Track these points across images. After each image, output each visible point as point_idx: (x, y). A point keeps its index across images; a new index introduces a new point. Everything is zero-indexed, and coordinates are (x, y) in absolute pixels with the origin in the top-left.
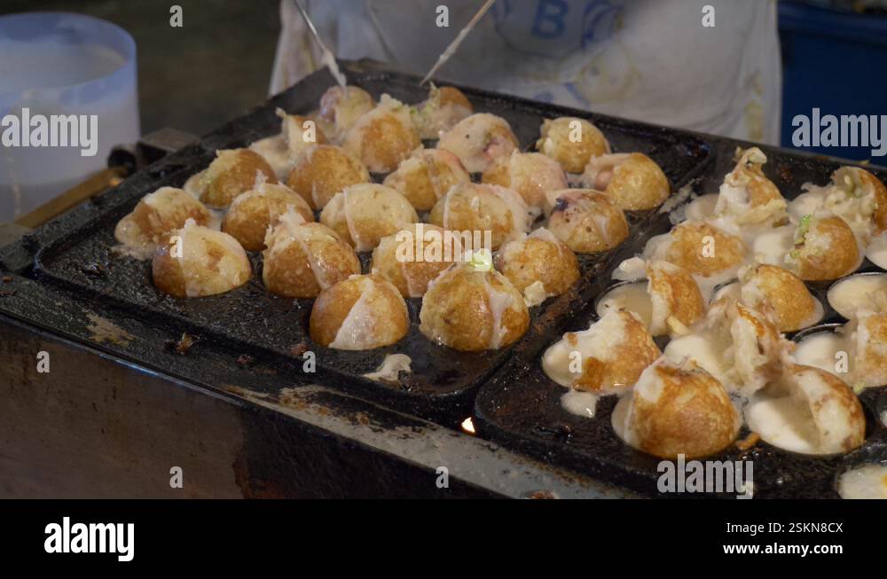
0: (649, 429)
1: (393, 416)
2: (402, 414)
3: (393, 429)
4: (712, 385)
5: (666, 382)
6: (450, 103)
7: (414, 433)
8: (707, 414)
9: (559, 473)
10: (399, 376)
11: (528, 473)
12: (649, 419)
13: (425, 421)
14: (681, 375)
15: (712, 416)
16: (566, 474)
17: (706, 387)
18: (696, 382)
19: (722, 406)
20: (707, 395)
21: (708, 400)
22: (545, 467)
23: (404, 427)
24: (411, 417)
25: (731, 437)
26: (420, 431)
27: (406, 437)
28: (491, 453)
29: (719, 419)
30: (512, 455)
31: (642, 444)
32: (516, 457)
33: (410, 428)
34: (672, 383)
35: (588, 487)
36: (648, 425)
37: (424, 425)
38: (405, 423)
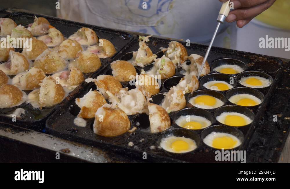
0: (101, 127)
1: (19, 129)
2: (22, 128)
3: (19, 133)
4: (121, 113)
5: (106, 112)
6: (42, 23)
7: (26, 134)
8: (119, 122)
9: (72, 143)
10: (21, 115)
11: (62, 144)
12: (101, 124)
13: (29, 130)
14: (111, 110)
15: (121, 122)
16: (74, 143)
17: (119, 113)
18: (116, 112)
19: (124, 119)
20: (120, 116)
21: (120, 118)
22: (68, 142)
23: (22, 132)
24: (25, 128)
25: (127, 129)
26: (28, 133)
27: (23, 135)
28: (50, 138)
29: (123, 123)
30: (58, 139)
31: (99, 132)
32: (59, 139)
33: (24, 132)
34: (108, 112)
35: (81, 147)
36: (100, 126)
37: (29, 131)
38: (23, 130)
